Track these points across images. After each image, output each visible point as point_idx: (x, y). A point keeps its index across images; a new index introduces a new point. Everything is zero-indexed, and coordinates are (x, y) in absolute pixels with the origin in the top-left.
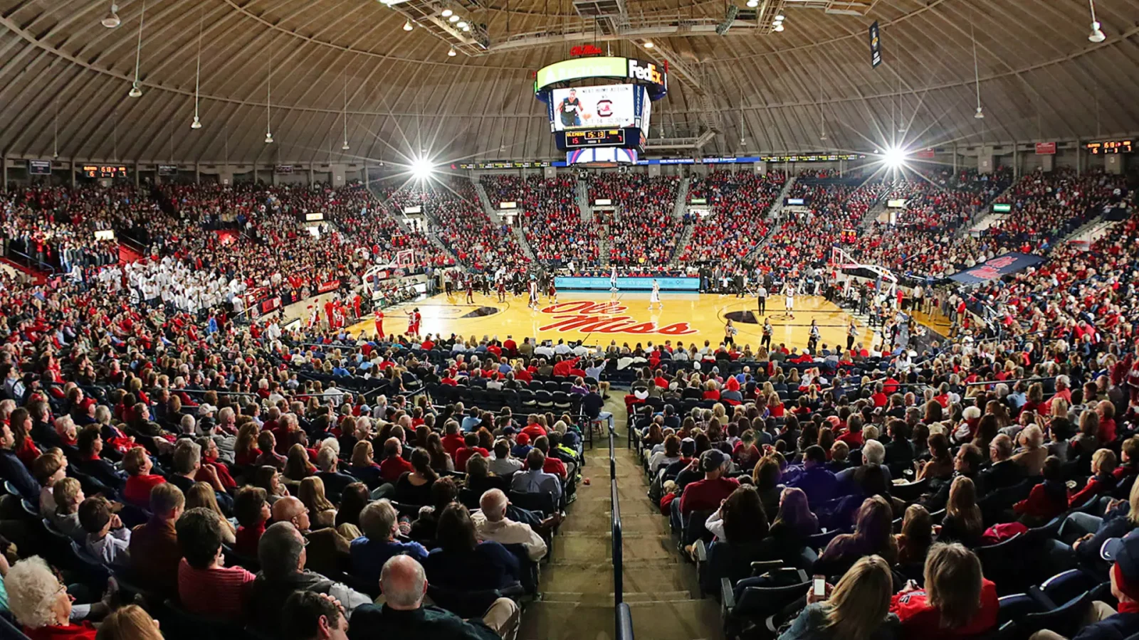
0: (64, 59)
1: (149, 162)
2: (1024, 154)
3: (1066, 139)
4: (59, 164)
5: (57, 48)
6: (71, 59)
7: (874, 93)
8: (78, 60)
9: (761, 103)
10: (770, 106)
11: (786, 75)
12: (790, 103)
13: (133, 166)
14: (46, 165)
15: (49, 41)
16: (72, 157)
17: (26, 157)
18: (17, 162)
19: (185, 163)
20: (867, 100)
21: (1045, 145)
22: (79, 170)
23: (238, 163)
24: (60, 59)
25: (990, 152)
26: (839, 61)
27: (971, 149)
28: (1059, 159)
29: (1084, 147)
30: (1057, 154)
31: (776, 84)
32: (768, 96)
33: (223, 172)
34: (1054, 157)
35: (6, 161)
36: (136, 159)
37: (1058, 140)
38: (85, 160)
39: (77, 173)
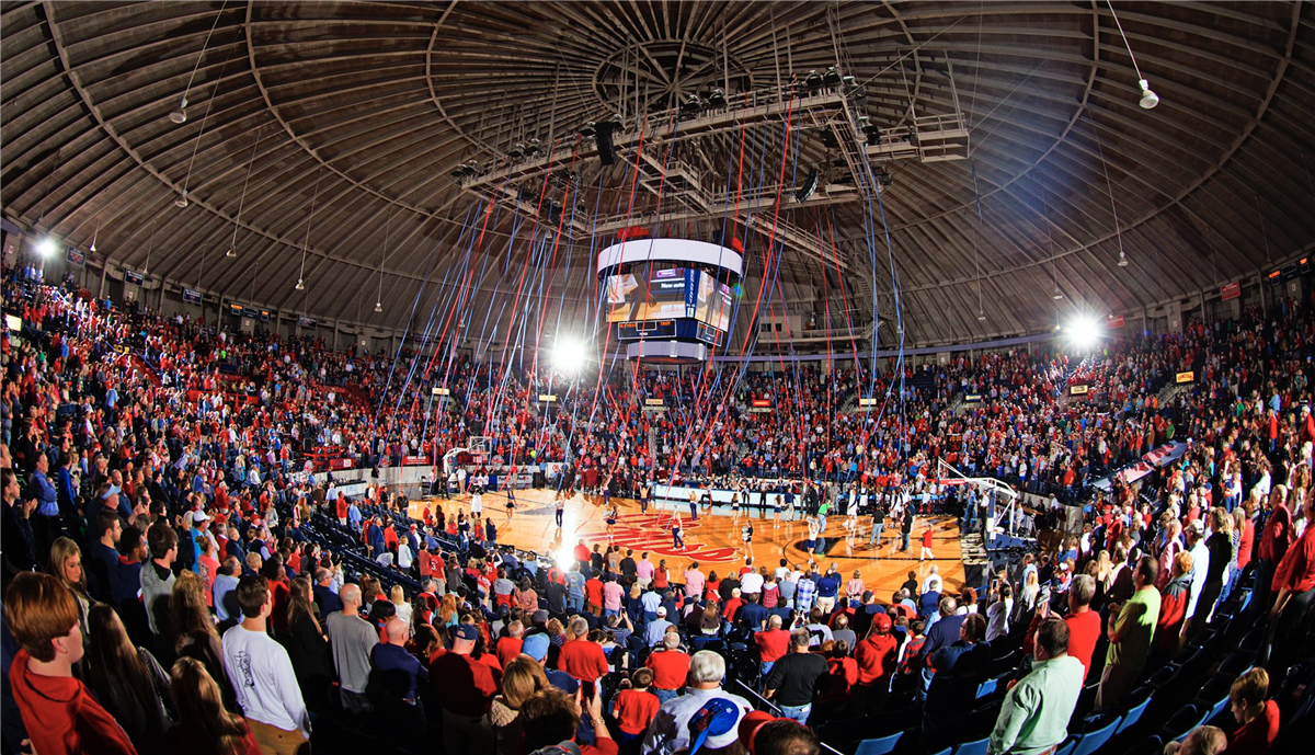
0: (209, 211)
1: (291, 311)
2: (1213, 302)
3: (1248, 274)
4: (210, 297)
5: (203, 202)
6: (215, 211)
7: (1047, 257)
8: (221, 213)
9: (931, 282)
10: (941, 284)
11: (947, 245)
12: (963, 279)
13: (276, 313)
14: (198, 295)
15: (197, 195)
16: (221, 293)
17: (183, 284)
18: (174, 287)
19: (325, 318)
20: (1041, 265)
21: (1231, 286)
22: (226, 306)
23: (377, 327)
24: (205, 211)
25: (1178, 307)
26: (998, 222)
27: (1160, 308)
28: (1247, 301)
29: (1266, 279)
30: (1244, 295)
31: (941, 259)
32: (936, 273)
33: (362, 333)
34: (1242, 299)
35: (165, 284)
36: (279, 306)
37: (1241, 277)
38: (233, 298)
39: (224, 308)
